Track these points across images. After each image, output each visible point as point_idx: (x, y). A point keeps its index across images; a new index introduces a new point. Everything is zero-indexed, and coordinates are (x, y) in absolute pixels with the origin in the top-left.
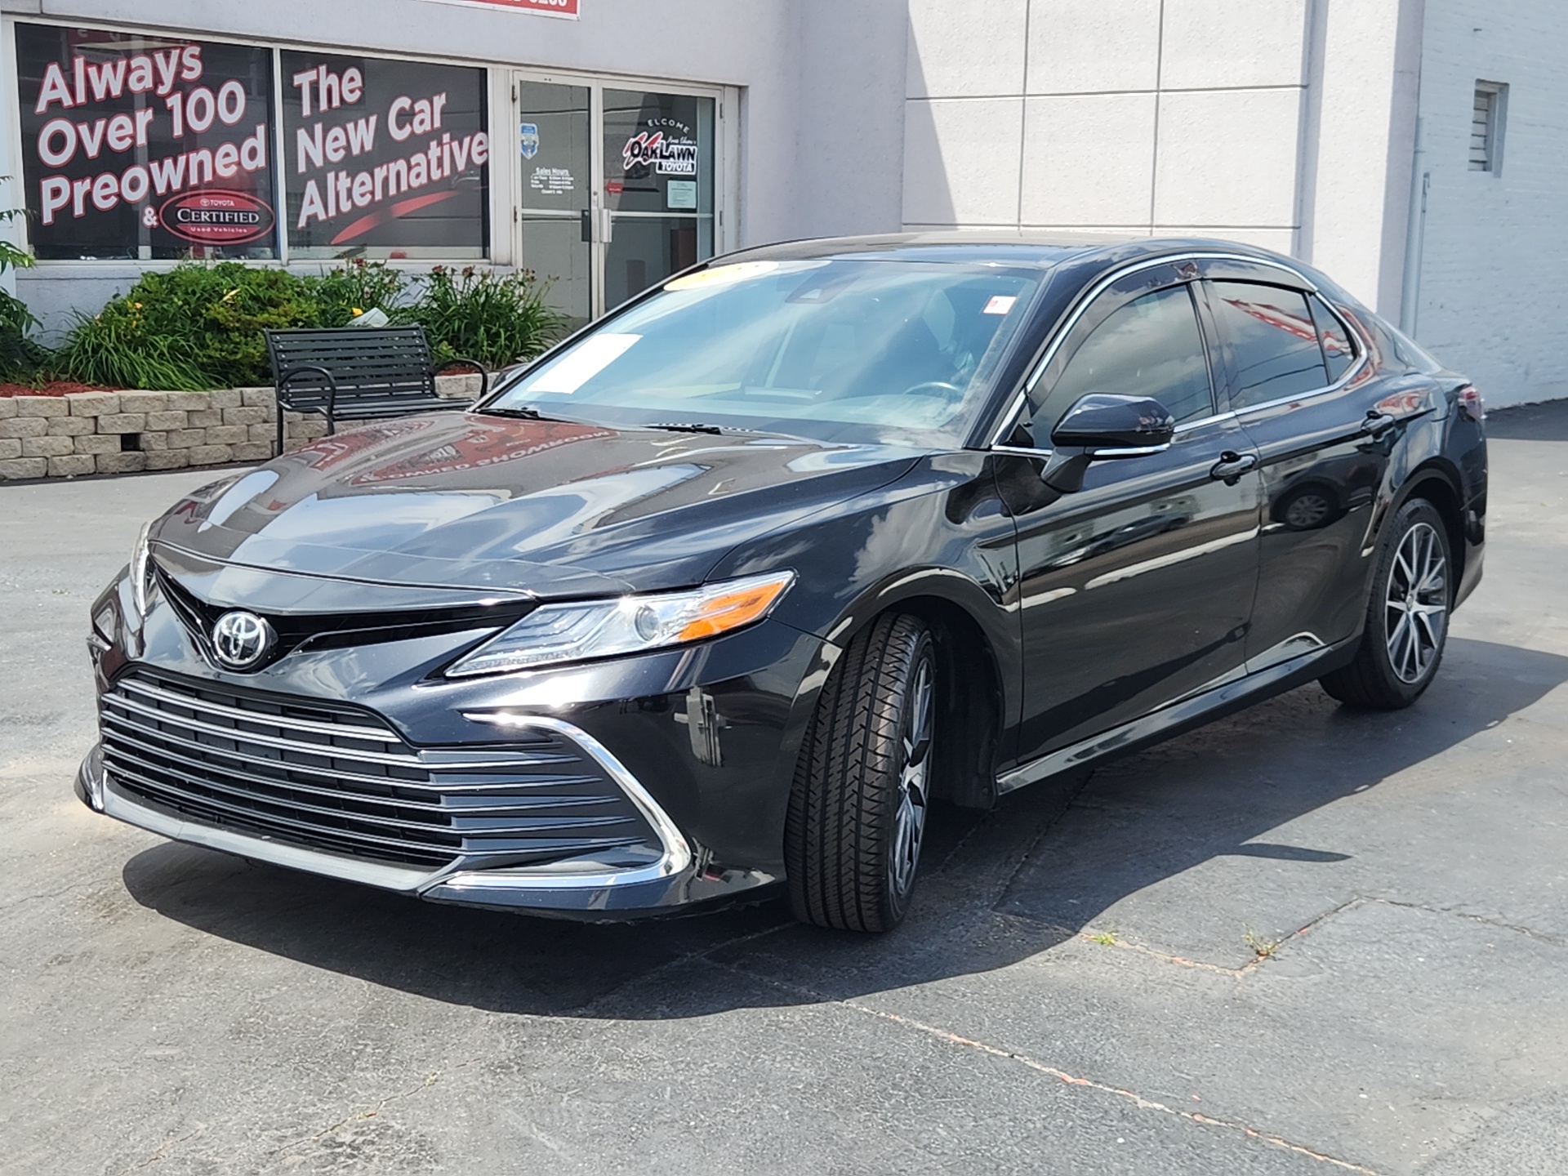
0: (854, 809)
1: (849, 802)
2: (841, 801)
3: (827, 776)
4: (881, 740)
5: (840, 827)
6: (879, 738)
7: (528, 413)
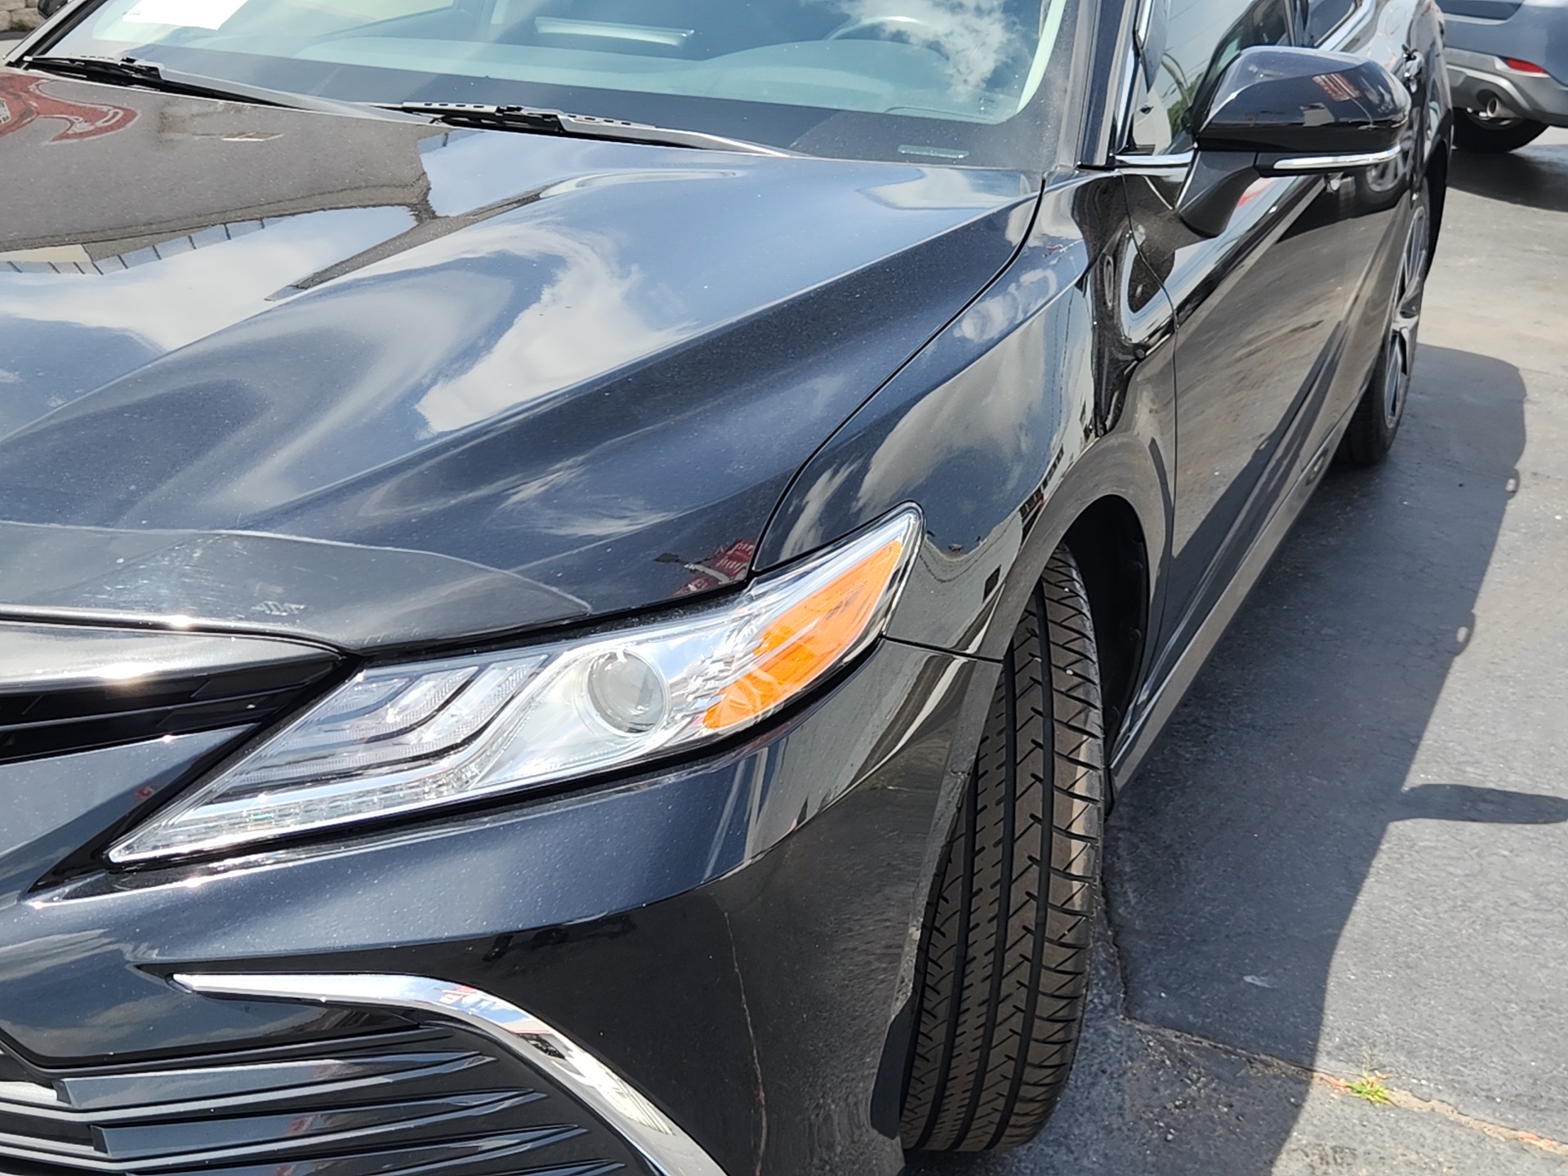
0: (1024, 992)
1: (1012, 978)
2: (997, 976)
3: (966, 928)
4: (1077, 846)
5: (990, 1025)
6: (1074, 842)
7: (138, 70)
